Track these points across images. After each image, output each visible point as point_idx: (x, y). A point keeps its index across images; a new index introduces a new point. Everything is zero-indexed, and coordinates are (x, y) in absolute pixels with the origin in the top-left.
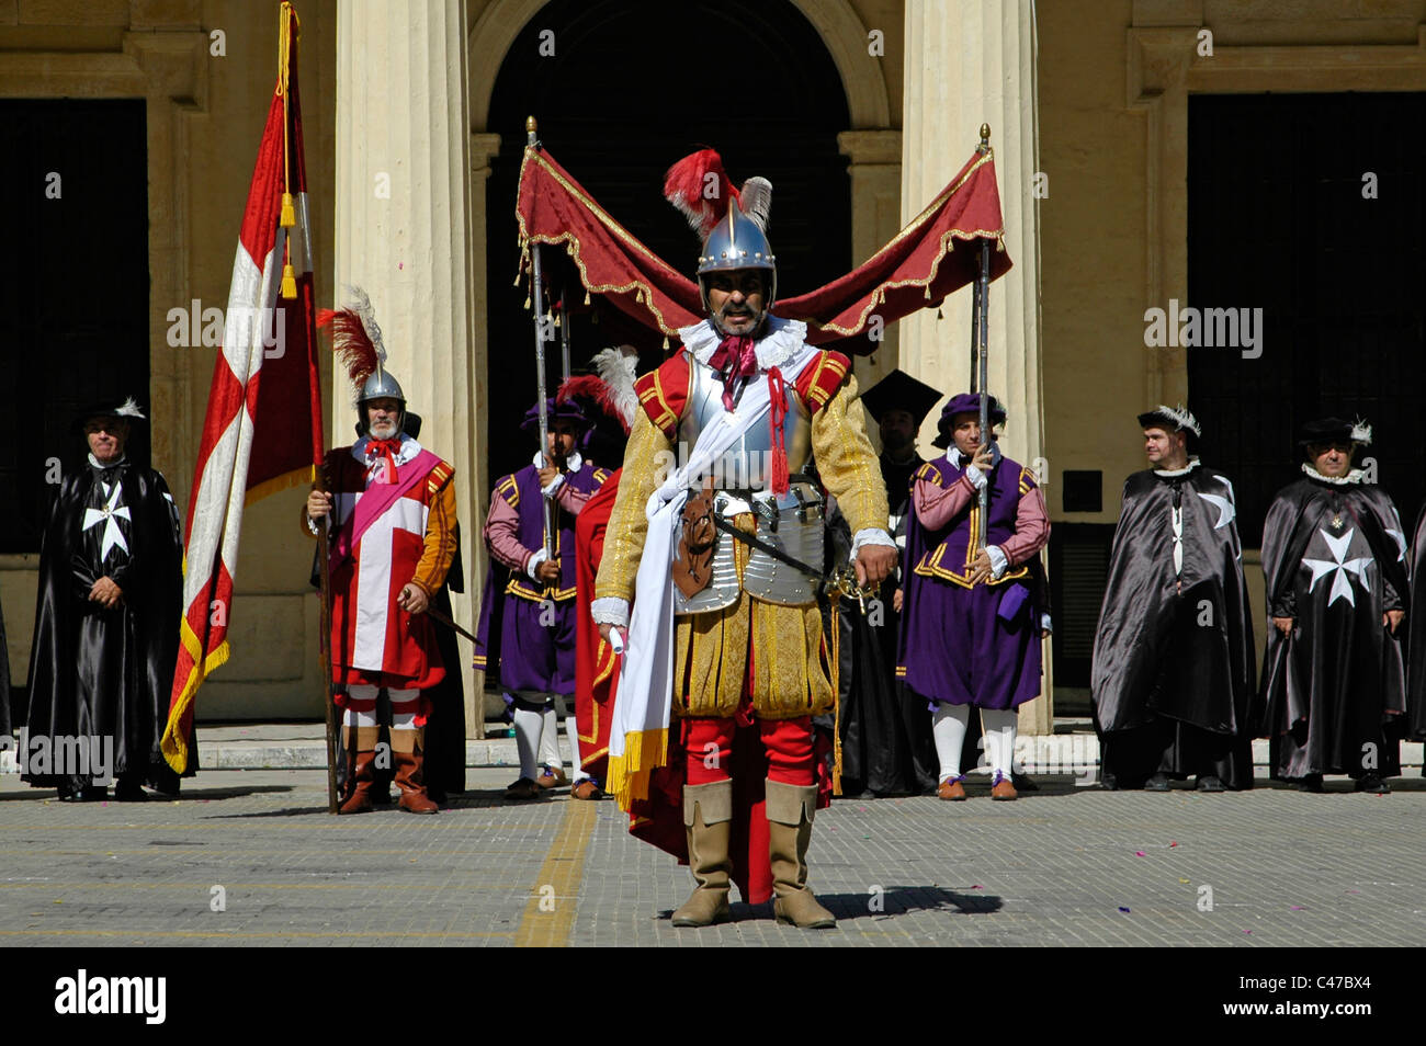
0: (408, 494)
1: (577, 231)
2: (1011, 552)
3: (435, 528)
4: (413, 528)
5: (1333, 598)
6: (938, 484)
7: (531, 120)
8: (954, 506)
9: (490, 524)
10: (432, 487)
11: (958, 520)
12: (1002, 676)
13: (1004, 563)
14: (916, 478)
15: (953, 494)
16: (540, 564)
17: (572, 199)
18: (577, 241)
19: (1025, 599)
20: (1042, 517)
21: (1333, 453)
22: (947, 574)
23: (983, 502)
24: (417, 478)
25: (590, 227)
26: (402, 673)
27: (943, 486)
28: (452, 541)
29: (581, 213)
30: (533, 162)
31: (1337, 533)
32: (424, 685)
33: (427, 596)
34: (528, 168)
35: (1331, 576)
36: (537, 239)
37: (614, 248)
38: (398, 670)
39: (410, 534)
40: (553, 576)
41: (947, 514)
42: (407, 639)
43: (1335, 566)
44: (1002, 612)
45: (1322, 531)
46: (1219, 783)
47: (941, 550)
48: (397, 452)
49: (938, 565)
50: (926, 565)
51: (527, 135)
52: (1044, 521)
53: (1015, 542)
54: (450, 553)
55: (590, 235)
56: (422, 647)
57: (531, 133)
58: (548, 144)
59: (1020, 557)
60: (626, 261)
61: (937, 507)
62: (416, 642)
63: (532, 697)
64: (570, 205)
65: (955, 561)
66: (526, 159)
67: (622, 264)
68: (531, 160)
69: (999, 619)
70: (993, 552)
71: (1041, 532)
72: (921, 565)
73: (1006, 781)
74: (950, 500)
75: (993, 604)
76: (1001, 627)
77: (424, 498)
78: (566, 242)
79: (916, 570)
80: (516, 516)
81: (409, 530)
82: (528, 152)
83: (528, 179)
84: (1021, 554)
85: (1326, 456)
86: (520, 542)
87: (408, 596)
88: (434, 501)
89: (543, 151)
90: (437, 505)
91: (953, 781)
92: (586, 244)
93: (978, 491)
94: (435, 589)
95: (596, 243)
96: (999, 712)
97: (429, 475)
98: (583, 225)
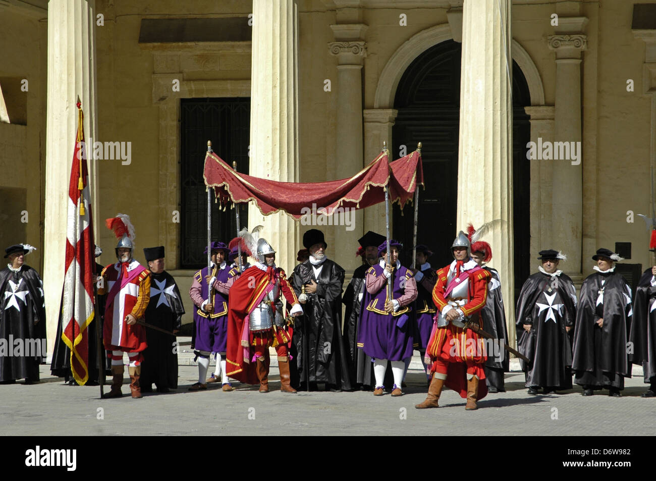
0: (131, 282)
1: (228, 181)
2: (401, 302)
3: (141, 294)
4: (133, 294)
5: (547, 319)
6: (375, 275)
7: (209, 142)
8: (380, 285)
9: (192, 289)
10: (141, 279)
11: (382, 289)
12: (399, 348)
13: (398, 306)
14: (367, 273)
15: (379, 281)
16: (205, 305)
17: (225, 170)
18: (228, 185)
19: (407, 320)
20: (414, 288)
21: (548, 263)
22: (378, 311)
23: (389, 282)
24: (135, 276)
25: (233, 179)
26: (128, 346)
27: (377, 276)
28: (147, 298)
29: (229, 174)
30: (209, 157)
31: (550, 294)
32: (138, 350)
33: (135, 319)
34: (207, 160)
35: (546, 311)
36: (214, 185)
37: (242, 185)
38: (127, 345)
39: (132, 296)
40: (210, 309)
41: (377, 288)
42: (131, 334)
43: (547, 306)
44: (398, 325)
45: (544, 293)
46: (496, 389)
47: (376, 301)
48: (128, 267)
49: (375, 307)
50: (371, 307)
51: (207, 148)
52: (415, 290)
53: (403, 298)
54: (146, 303)
55: (233, 182)
56: (137, 337)
57: (209, 147)
58: (215, 150)
59: (405, 304)
60: (247, 190)
61: (373, 286)
62: (134, 334)
63: (204, 353)
64: (225, 172)
65: (381, 306)
66: (207, 157)
67: (246, 191)
68: (209, 156)
69: (397, 327)
70: (395, 302)
71: (413, 294)
72: (369, 307)
73: (398, 388)
74: (378, 282)
75: (395, 321)
76: (399, 330)
77: (137, 283)
78: (224, 185)
79: (367, 308)
80: (201, 286)
81: (131, 294)
82: (208, 154)
83: (208, 163)
84: (405, 303)
85: (545, 264)
86: (201, 296)
87: (128, 318)
88: (141, 283)
89: (214, 153)
90: (142, 285)
91: (379, 388)
92: (231, 185)
93: (387, 278)
94: (139, 316)
95: (236, 185)
96: (396, 361)
97: (140, 275)
98: (230, 179)
